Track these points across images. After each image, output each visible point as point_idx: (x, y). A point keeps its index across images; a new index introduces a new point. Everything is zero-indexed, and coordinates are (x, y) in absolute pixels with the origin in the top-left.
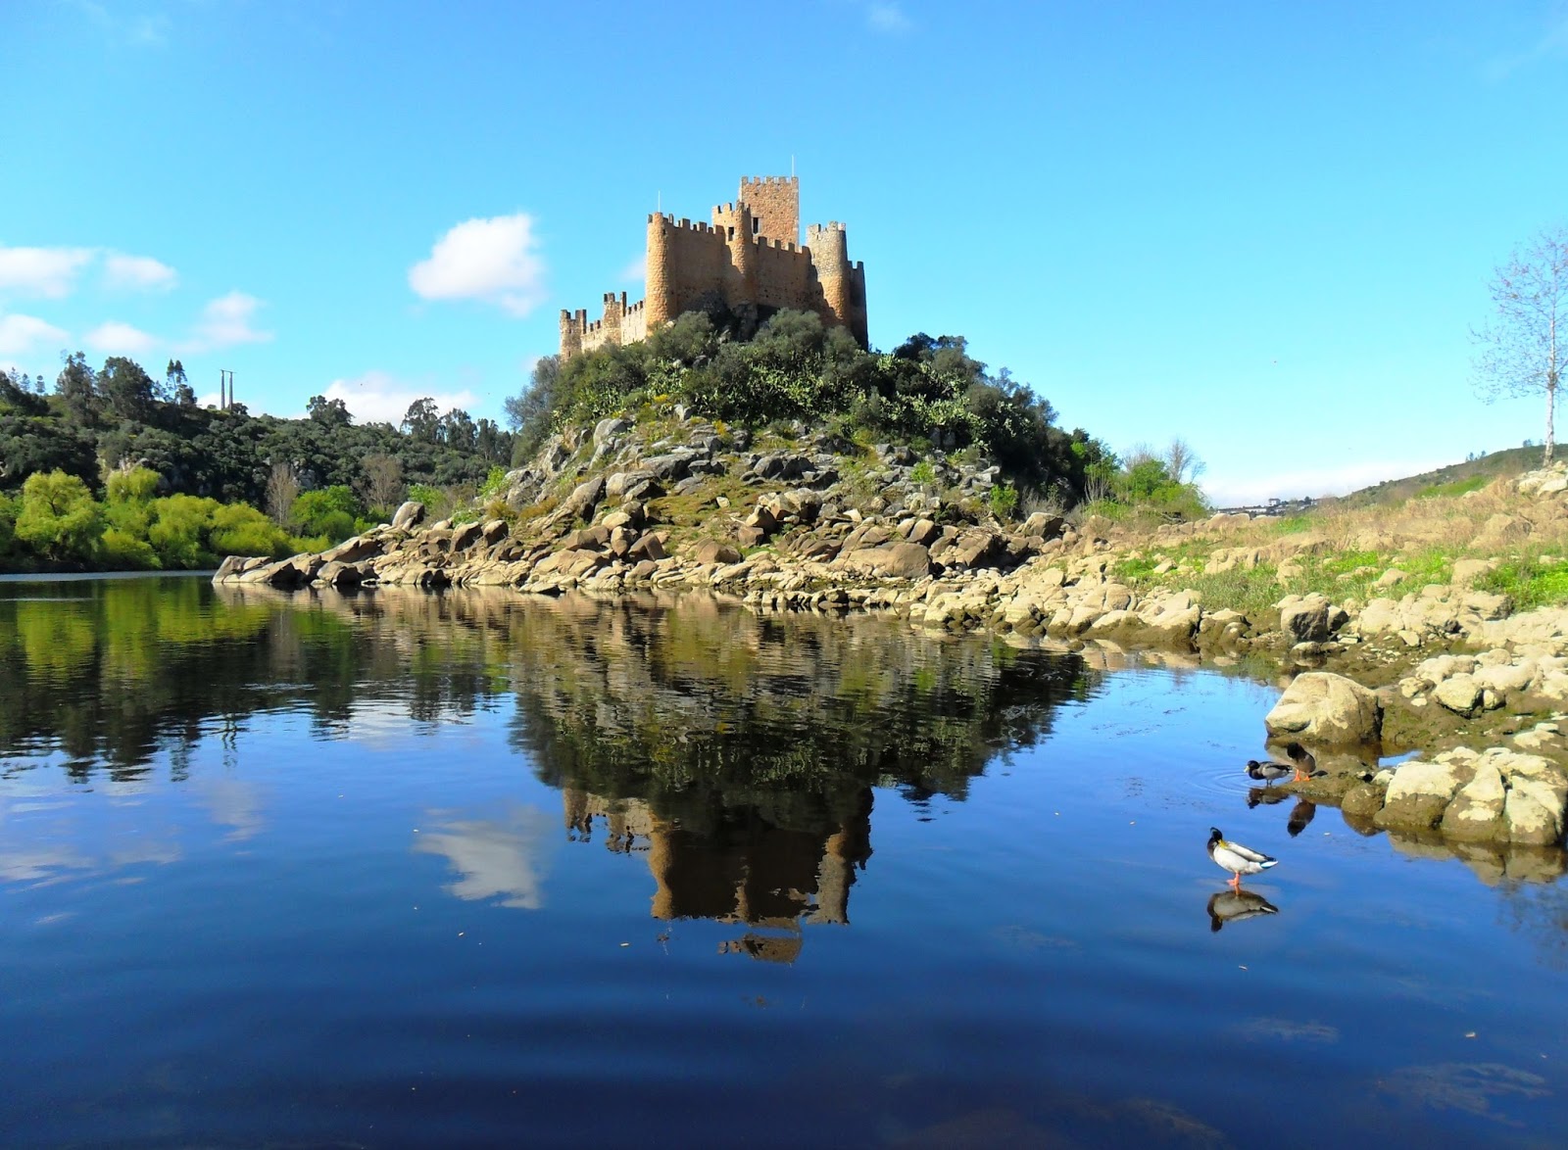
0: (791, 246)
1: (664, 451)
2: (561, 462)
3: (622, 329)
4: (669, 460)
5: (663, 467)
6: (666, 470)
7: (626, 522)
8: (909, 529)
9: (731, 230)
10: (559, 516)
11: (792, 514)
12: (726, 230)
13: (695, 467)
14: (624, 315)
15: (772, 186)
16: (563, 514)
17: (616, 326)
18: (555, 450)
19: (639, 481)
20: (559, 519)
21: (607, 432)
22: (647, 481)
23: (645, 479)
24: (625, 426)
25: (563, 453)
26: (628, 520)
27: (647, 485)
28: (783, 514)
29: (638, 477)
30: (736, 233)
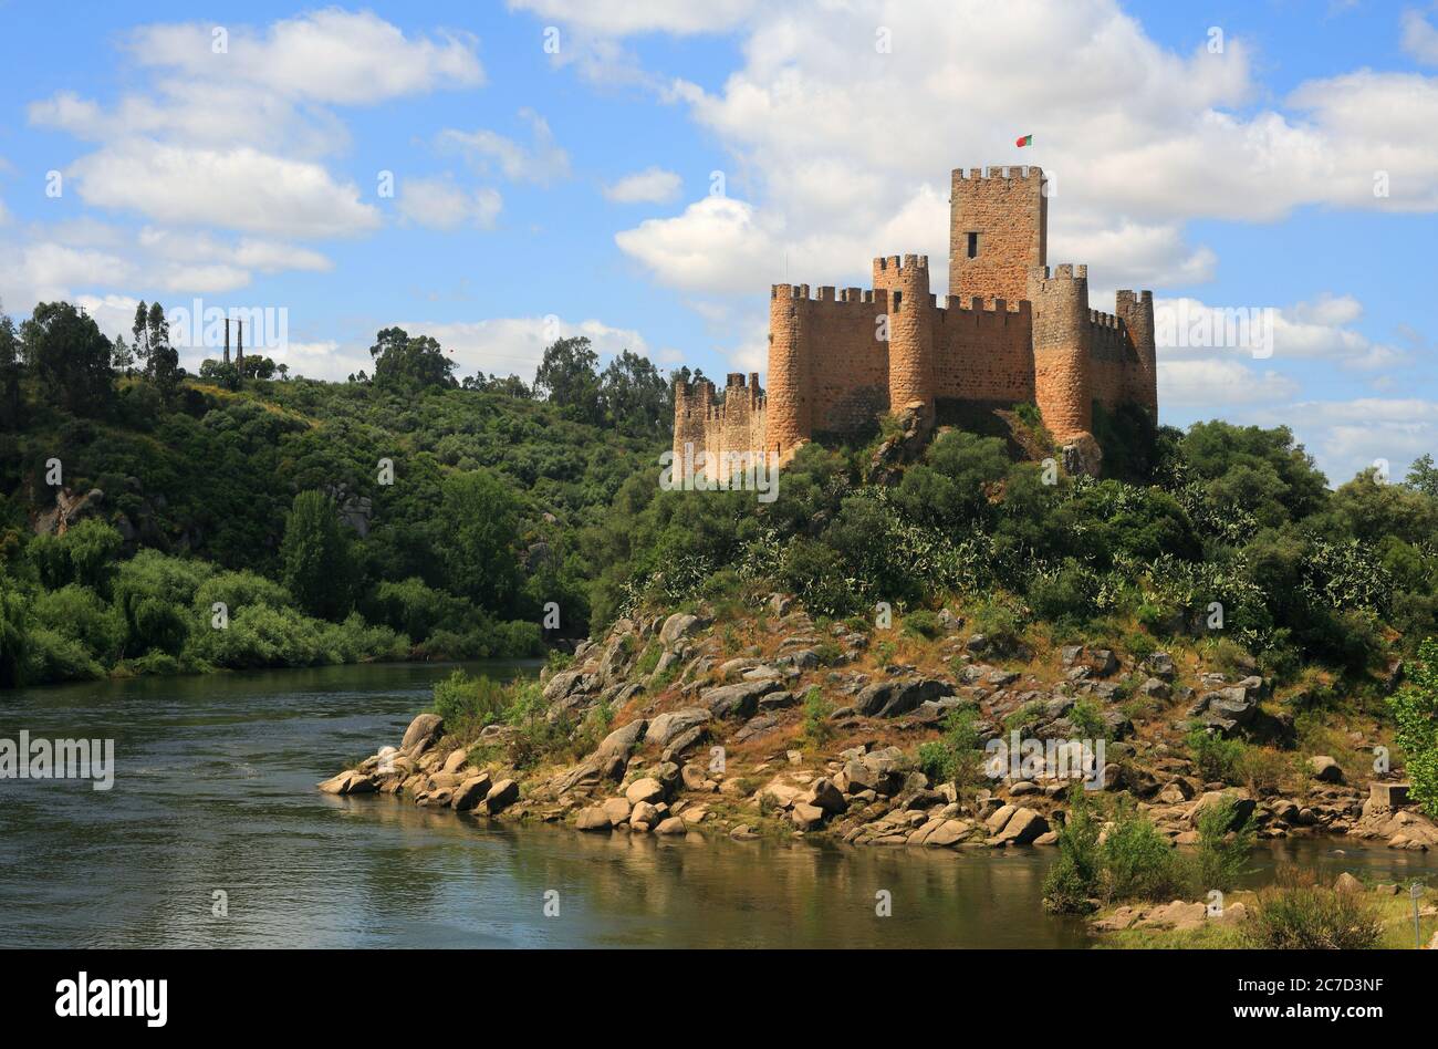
0: (1001, 303)
1: (731, 679)
2: (624, 664)
3: (752, 427)
4: (733, 693)
5: (725, 704)
6: (729, 707)
7: (654, 795)
8: (1002, 822)
9: (898, 297)
10: (580, 776)
11: (867, 788)
12: (891, 295)
13: (768, 704)
14: (754, 409)
15: (999, 182)
16: (587, 772)
17: (742, 424)
18: (616, 647)
19: (689, 726)
20: (579, 780)
21: (675, 634)
22: (697, 728)
23: (696, 724)
24: (697, 627)
25: (625, 653)
26: (657, 790)
27: (698, 733)
28: (855, 788)
29: (688, 721)
30: (905, 302)
